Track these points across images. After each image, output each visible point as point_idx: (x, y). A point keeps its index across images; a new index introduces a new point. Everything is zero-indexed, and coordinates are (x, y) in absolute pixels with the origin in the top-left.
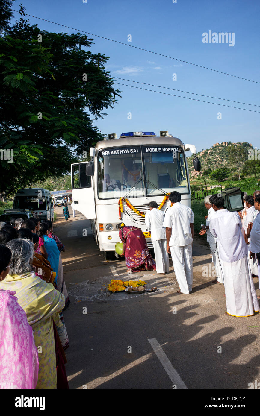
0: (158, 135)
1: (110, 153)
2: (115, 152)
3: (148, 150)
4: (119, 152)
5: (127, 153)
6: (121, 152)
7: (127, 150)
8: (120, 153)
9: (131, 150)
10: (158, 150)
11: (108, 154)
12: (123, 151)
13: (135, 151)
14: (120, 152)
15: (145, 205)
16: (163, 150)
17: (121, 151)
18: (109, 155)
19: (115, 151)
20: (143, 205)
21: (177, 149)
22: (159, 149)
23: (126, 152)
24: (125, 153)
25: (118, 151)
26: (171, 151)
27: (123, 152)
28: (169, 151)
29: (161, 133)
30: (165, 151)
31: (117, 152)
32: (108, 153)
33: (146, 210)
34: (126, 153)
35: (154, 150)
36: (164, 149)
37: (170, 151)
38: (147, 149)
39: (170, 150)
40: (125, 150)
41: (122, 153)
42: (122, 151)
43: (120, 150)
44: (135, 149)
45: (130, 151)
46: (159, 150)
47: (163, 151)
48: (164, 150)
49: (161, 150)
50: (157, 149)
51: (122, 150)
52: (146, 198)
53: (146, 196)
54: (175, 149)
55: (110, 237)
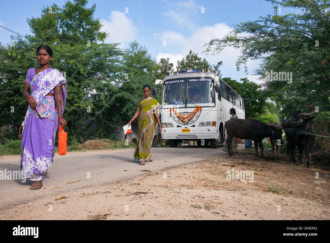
1: (169, 82)
3: (190, 80)
4: (174, 82)
9: (181, 81)
13: (183, 81)
15: (184, 113)
18: (168, 84)
21: (209, 79)
27: (176, 82)
28: (203, 80)
30: (201, 81)
35: (194, 80)
49: (199, 80)
50: (196, 79)
52: (185, 108)
53: (186, 107)
54: (207, 79)
55: (165, 131)
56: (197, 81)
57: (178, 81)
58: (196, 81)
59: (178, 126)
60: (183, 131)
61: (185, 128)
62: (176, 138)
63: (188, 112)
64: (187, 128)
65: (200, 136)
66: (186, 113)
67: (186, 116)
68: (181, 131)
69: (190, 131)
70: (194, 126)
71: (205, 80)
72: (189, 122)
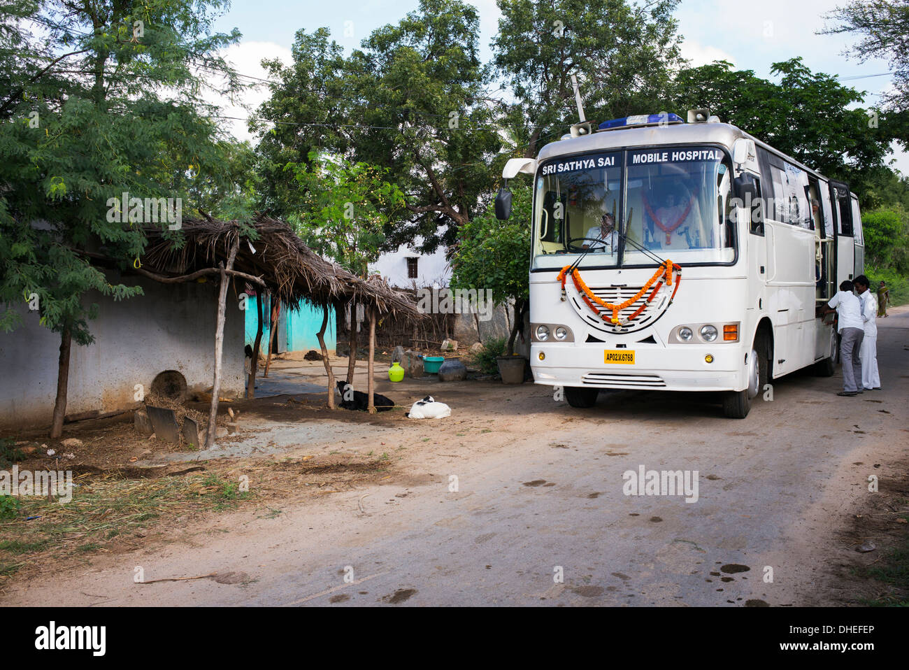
1: (557, 168)
2: (567, 167)
3: (637, 159)
4: (575, 165)
5: (590, 167)
6: (579, 165)
7: (592, 161)
8: (577, 168)
9: (601, 160)
10: (661, 158)
11: (552, 172)
12: (583, 163)
13: (608, 162)
14: (577, 165)
15: (613, 287)
16: (674, 156)
17: (579, 163)
18: (553, 174)
19: (567, 164)
20: (610, 286)
21: (711, 152)
22: (664, 154)
23: (588, 165)
24: (586, 167)
25: (572, 163)
26: (694, 159)
27: (583, 165)
28: (687, 158)
30: (677, 159)
31: (570, 166)
32: (553, 170)
33: (616, 298)
34: (588, 168)
35: (651, 158)
36: (675, 154)
37: (690, 159)
38: (635, 156)
39: (691, 156)
40: (588, 161)
41: (581, 168)
42: (581, 165)
43: (577, 162)
44: (608, 159)
45: (596, 163)
46: (664, 157)
47: (673, 160)
48: (675, 156)
49: (670, 157)
50: (658, 154)
51: (581, 162)
52: (617, 271)
53: (619, 266)
54: (705, 152)
55: (542, 355)
56: (664, 160)
57: (592, 164)
58: (659, 160)
59: (591, 339)
60: (610, 357)
61: (619, 346)
62: (585, 383)
63: (628, 286)
64: (625, 346)
65: (674, 381)
66: (619, 290)
67: (620, 301)
68: (603, 357)
69: (636, 358)
70: (650, 340)
71: (697, 158)
72: (633, 325)
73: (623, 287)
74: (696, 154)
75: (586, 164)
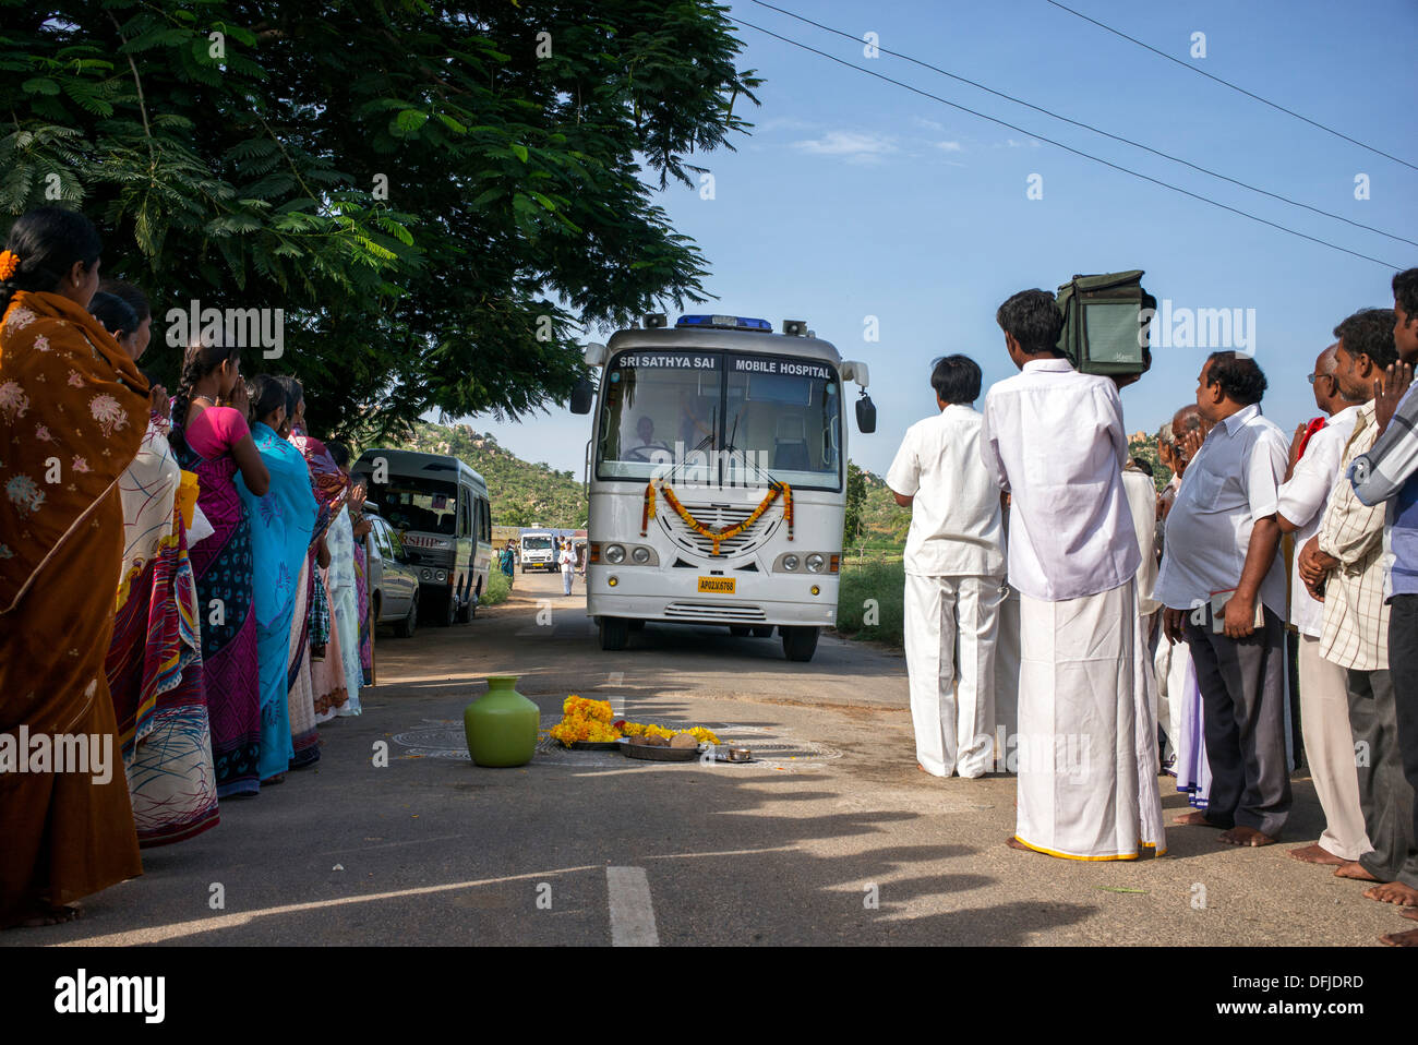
0: (778, 329)
1: (641, 362)
2: (654, 362)
3: (740, 364)
4: (664, 362)
5: (684, 366)
6: (670, 362)
7: (687, 359)
8: (667, 365)
9: (697, 360)
10: (768, 367)
11: (633, 365)
13: (706, 364)
14: (668, 361)
15: (714, 507)
16: (782, 368)
17: (670, 360)
19: (654, 359)
20: (709, 505)
21: (821, 369)
22: (771, 364)
23: (682, 363)
24: (679, 365)
25: (661, 359)
26: (804, 374)
27: (675, 362)
28: (797, 372)
29: (788, 325)
30: (786, 372)
31: (658, 361)
32: (635, 362)
33: (717, 520)
34: (681, 367)
35: (756, 366)
36: (784, 366)
37: (799, 374)
38: (738, 362)
39: (801, 371)
40: (682, 359)
41: (673, 365)
42: (672, 362)
43: (667, 358)
44: (706, 360)
45: (692, 362)
46: (771, 367)
47: (782, 372)
48: (784, 368)
49: (778, 368)
50: (765, 363)
51: (674, 358)
53: (721, 482)
54: (815, 369)
55: (613, 581)
56: (771, 371)
57: (687, 363)
58: (765, 370)
59: (680, 563)
60: (705, 585)
61: (713, 573)
62: (667, 614)
63: (733, 506)
64: (721, 573)
65: (777, 615)
66: (719, 511)
67: (720, 524)
68: (695, 585)
69: (737, 585)
70: (752, 567)
71: (807, 373)
72: (733, 552)
73: (726, 508)
74: (806, 369)
75: (679, 362)
